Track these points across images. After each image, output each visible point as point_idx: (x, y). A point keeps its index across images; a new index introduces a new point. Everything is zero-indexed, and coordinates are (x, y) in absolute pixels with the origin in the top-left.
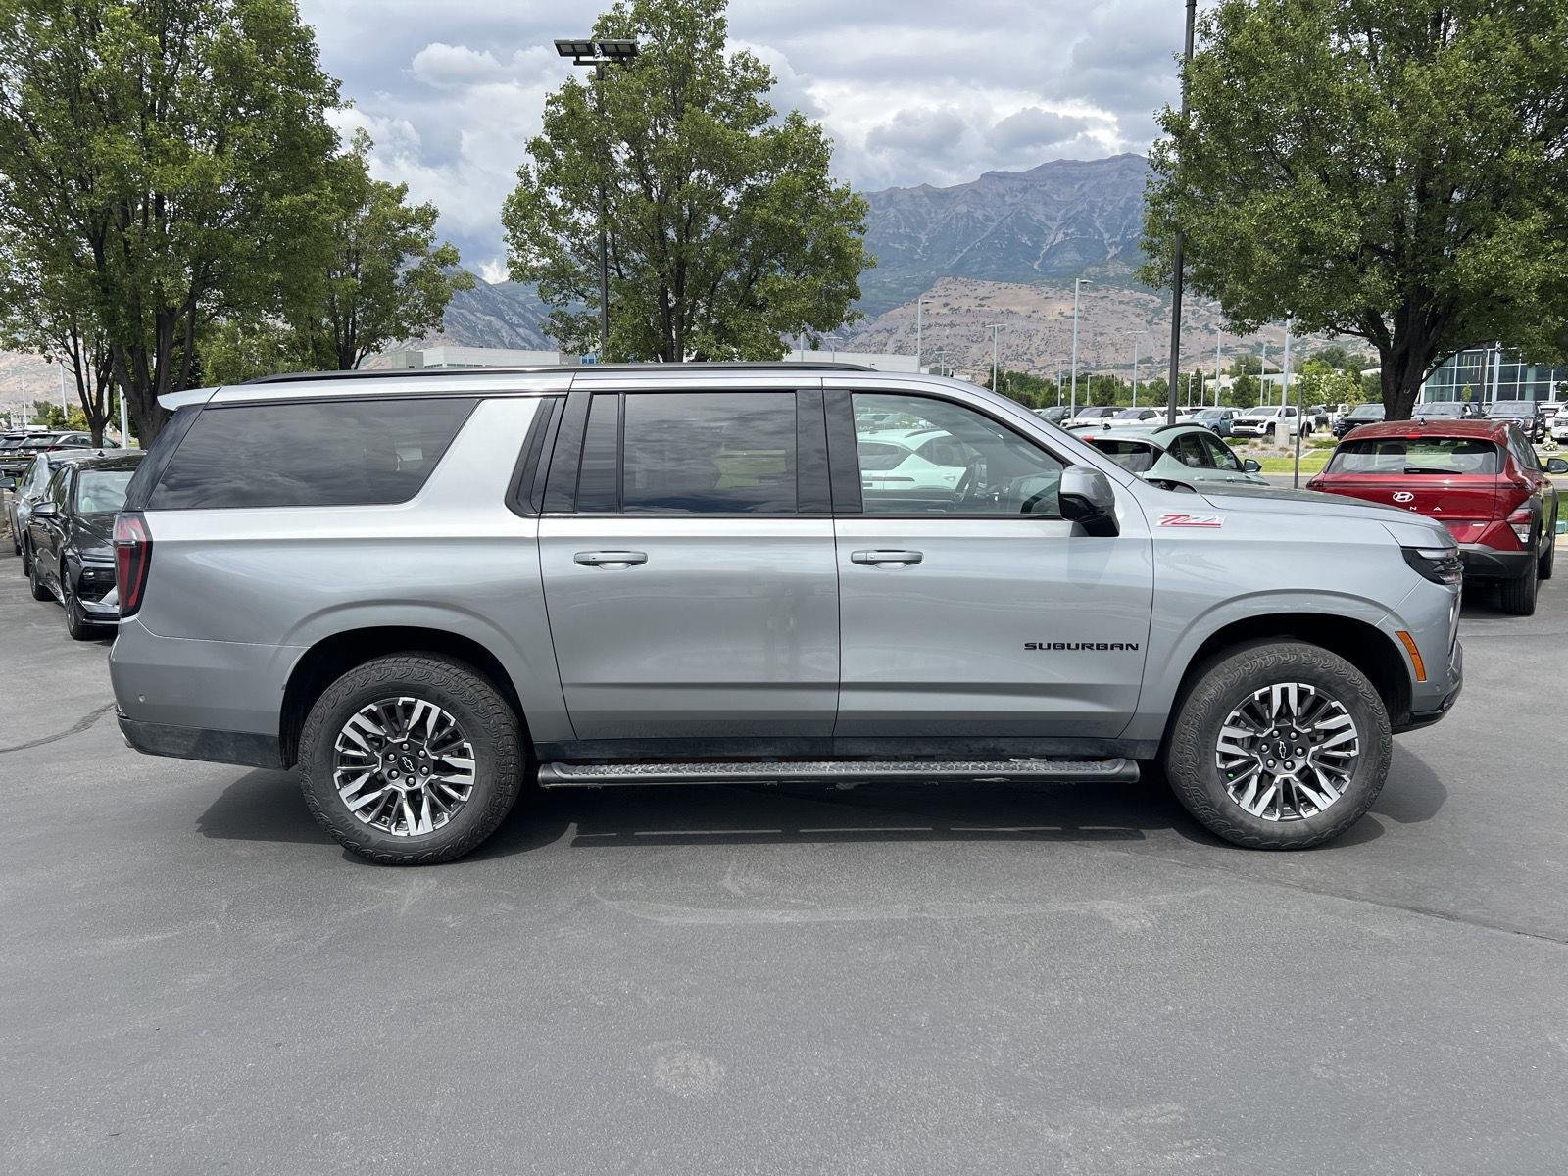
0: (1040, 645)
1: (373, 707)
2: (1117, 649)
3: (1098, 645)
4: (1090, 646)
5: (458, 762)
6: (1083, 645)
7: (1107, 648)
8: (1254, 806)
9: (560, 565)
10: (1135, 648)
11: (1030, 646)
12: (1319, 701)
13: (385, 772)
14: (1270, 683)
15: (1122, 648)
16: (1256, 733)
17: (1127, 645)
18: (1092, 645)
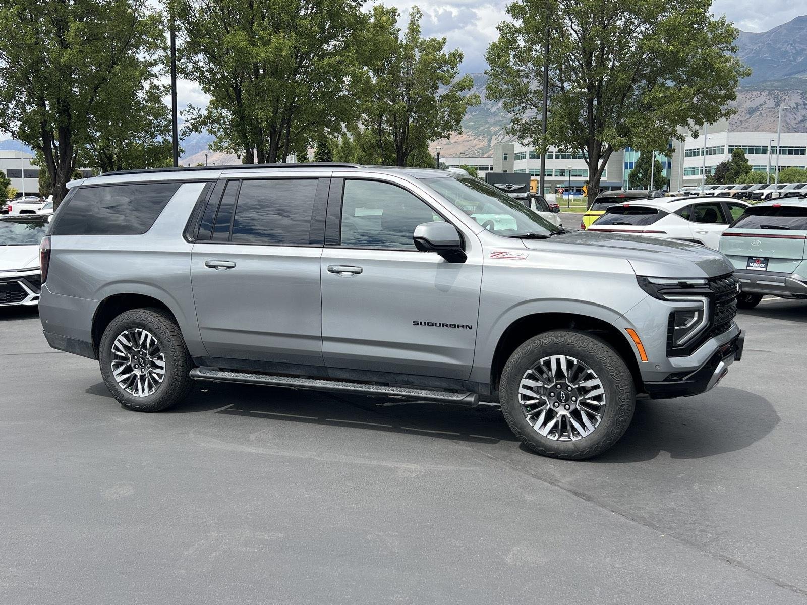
0: (421, 323)
1: (126, 332)
2: (461, 328)
3: (451, 325)
4: (447, 325)
5: (159, 363)
6: (443, 324)
7: (455, 327)
8: (542, 430)
9: (199, 267)
10: (471, 328)
11: (416, 323)
12: (580, 369)
13: (133, 365)
14: (550, 355)
15: (463, 328)
16: (544, 384)
17: (466, 326)
18: (448, 325)
